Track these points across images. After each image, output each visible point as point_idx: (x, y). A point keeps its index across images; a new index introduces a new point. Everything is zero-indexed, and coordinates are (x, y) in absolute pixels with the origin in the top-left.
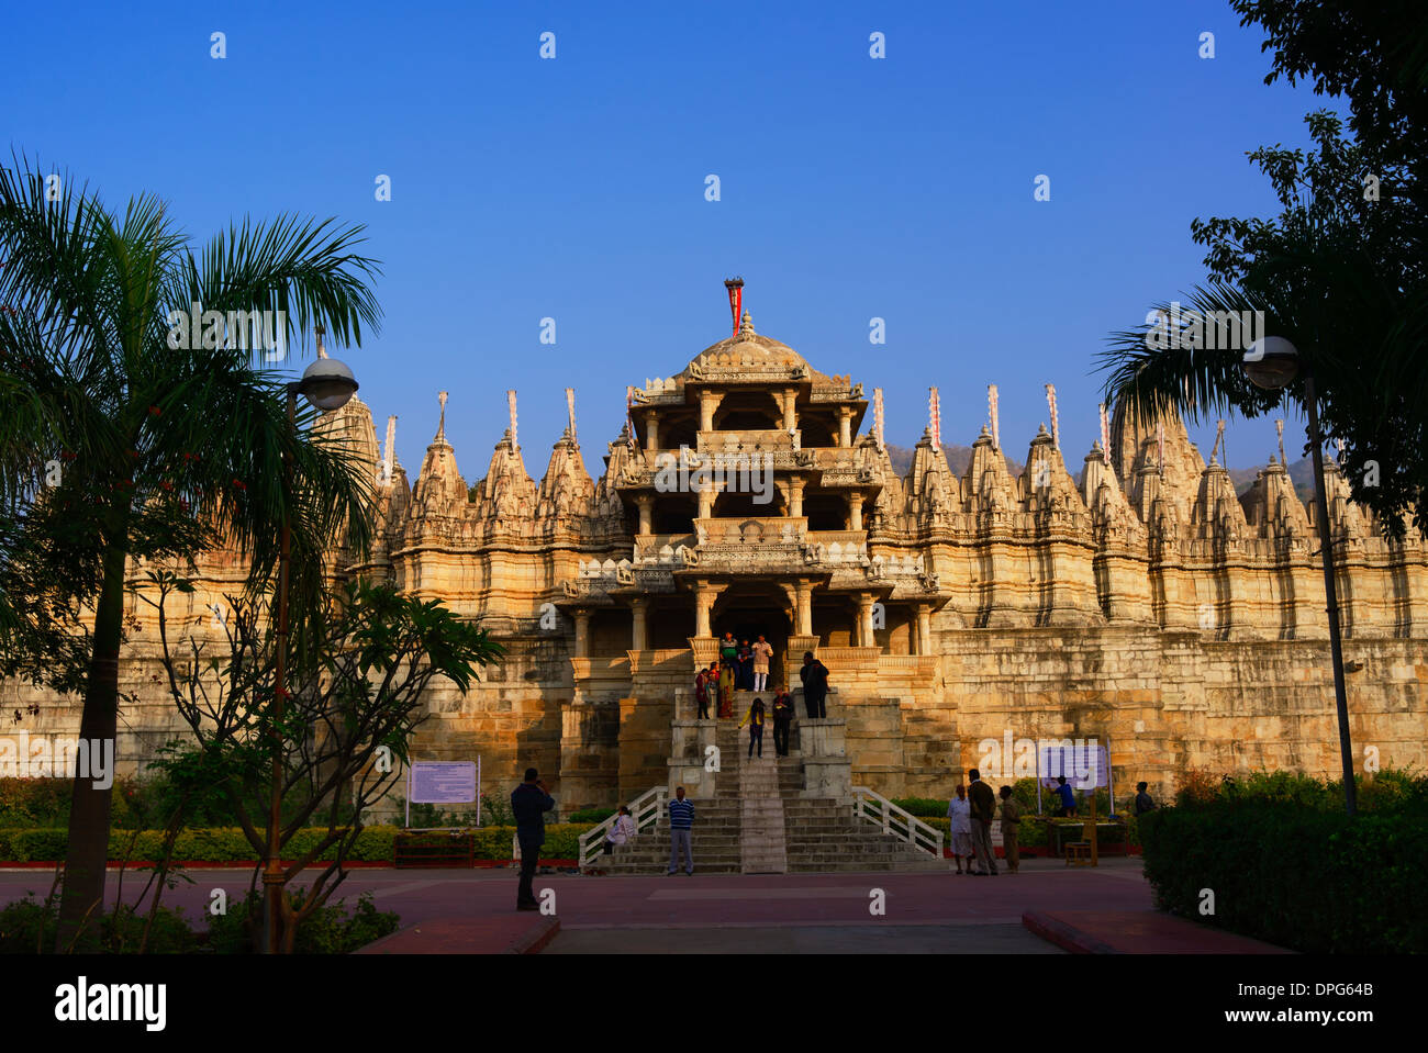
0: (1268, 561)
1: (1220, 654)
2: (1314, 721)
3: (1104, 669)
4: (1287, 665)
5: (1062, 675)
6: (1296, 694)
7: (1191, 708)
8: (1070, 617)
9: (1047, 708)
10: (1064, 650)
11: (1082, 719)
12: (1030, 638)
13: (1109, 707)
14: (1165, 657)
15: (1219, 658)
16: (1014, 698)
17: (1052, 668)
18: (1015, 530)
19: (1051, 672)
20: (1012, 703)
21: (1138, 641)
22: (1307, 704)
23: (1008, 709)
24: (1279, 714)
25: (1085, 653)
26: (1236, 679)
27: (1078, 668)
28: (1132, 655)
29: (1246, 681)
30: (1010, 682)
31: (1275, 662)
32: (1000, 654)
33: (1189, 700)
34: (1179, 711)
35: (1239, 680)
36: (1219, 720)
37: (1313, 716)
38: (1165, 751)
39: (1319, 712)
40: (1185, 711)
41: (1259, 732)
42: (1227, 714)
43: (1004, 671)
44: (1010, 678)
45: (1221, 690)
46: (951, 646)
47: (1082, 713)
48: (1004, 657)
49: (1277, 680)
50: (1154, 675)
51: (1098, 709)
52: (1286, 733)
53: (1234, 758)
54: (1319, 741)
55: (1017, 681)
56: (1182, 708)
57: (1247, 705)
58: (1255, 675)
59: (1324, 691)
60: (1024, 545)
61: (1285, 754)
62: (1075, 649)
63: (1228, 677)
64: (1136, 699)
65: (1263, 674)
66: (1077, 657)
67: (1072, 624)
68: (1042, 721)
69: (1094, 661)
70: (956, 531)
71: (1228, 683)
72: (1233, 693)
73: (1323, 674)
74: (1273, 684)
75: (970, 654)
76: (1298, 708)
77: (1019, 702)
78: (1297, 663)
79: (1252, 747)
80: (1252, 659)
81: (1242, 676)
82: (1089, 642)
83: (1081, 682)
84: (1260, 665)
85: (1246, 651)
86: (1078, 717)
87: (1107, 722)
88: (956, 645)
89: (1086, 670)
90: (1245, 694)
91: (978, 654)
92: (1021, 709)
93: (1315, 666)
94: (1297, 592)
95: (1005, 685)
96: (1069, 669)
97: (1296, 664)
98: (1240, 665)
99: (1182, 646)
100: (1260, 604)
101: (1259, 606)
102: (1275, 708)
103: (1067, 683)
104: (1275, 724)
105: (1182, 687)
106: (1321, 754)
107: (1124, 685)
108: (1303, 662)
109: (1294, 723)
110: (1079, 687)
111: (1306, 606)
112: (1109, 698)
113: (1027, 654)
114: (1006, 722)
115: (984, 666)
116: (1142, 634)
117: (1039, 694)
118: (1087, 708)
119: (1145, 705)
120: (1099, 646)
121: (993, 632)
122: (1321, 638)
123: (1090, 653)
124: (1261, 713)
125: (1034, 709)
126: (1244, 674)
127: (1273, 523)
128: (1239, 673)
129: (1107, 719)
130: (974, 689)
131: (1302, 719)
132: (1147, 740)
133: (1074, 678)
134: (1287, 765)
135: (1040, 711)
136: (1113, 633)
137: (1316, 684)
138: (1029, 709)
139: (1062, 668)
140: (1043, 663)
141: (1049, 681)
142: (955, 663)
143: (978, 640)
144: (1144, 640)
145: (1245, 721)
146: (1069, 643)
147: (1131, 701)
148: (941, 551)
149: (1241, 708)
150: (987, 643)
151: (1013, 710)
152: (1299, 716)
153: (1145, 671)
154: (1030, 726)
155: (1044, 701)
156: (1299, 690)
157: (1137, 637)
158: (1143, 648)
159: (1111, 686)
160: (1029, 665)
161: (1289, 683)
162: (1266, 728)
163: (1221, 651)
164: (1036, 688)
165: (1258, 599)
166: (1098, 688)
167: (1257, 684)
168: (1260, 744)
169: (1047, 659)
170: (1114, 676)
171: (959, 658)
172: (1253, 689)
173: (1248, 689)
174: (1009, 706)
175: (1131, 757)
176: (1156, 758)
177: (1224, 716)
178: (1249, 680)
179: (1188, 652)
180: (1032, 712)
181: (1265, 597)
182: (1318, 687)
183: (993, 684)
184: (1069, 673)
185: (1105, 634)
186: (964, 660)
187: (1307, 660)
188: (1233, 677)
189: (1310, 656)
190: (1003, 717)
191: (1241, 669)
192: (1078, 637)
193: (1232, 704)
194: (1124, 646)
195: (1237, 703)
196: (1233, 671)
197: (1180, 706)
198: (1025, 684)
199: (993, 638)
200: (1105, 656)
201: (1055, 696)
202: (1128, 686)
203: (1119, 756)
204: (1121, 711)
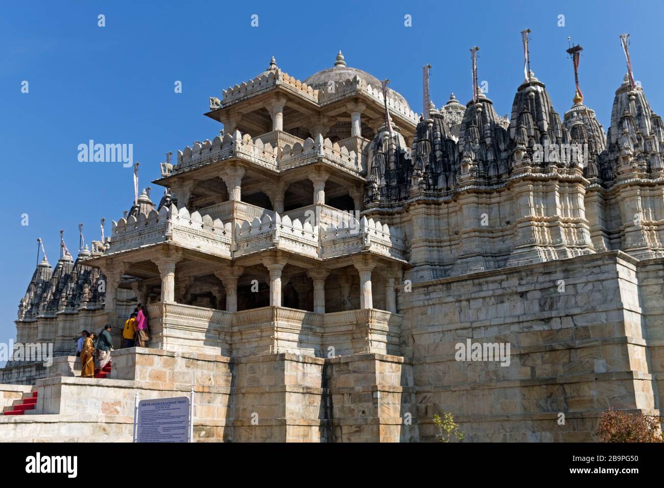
12: (487, 282)
17: (509, 309)
19: (508, 314)
25: (540, 290)
27: (534, 307)
28: (590, 287)
32: (460, 302)
46: (418, 298)
47: (538, 355)
48: (464, 303)
55: (475, 326)
62: (530, 287)
66: (533, 295)
69: (550, 298)
75: (434, 305)
88: (422, 296)
89: (542, 310)
91: (441, 304)
107: (582, 322)
110: (536, 328)
112: (566, 338)
113: (485, 298)
115: (446, 315)
123: (545, 290)
130: (438, 338)
139: (518, 309)
140: (500, 306)
142: (422, 314)
147: (589, 338)
148: (418, 211)
150: (449, 293)
160: (487, 310)
169: (503, 302)
183: (454, 332)
202: (587, 322)
203: (577, 401)
204: (578, 350)
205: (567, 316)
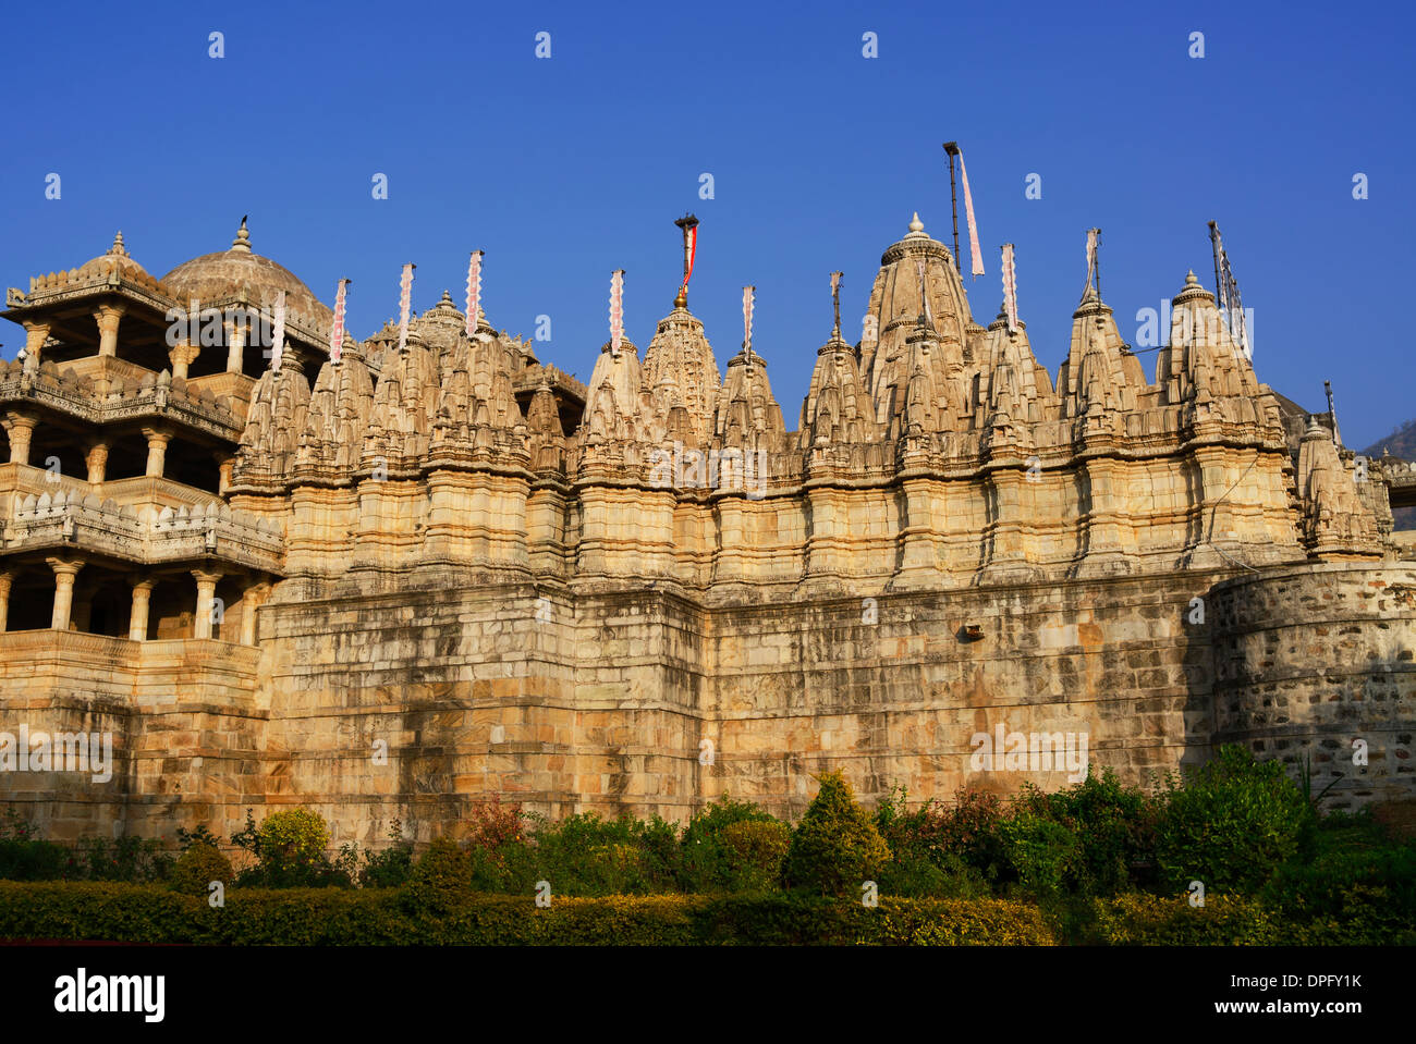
0: (883, 474)
1: (777, 621)
2: (908, 720)
3: (462, 649)
4: (873, 633)
5: (407, 661)
6: (882, 679)
7: (635, 705)
8: (433, 577)
9: (384, 709)
10: (414, 623)
11: (426, 724)
12: (375, 609)
13: (460, 707)
14: (607, 629)
15: (774, 627)
16: (348, 695)
17: (398, 649)
18: (404, 459)
19: (396, 656)
20: (344, 704)
21: (508, 606)
22: (900, 693)
23: (338, 712)
24: (856, 711)
25: (439, 626)
26: (797, 659)
27: (429, 649)
28: (498, 627)
29: (811, 661)
30: (346, 672)
31: (855, 629)
32: (338, 634)
33: (635, 694)
34: (617, 710)
35: (802, 660)
36: (769, 723)
37: (907, 713)
38: (527, 772)
39: (916, 706)
40: (627, 711)
41: (827, 741)
42: (780, 713)
43: (341, 659)
44: (344, 668)
45: (774, 676)
46: (285, 626)
47: (427, 715)
48: (343, 637)
49: (857, 657)
50: (521, 656)
51: (447, 709)
52: (866, 741)
53: (787, 780)
54: (916, 753)
55: (352, 671)
56: (622, 706)
57: (808, 701)
58: (824, 651)
59: (925, 672)
60: (412, 478)
61: (862, 774)
62: (427, 621)
63: (786, 656)
64: (497, 693)
65: (836, 649)
66: (430, 633)
67: (431, 585)
68: (378, 728)
69: (450, 639)
70: (337, 468)
71: (784, 666)
72: (792, 679)
73: (927, 646)
74: (848, 665)
75: (304, 636)
76: (885, 701)
77: (354, 701)
78: (887, 628)
79: (814, 764)
80: (821, 626)
81: (805, 653)
82: (447, 611)
83: (430, 670)
84: (834, 636)
85: (815, 616)
86: (421, 723)
87: (457, 729)
88: (291, 624)
89: (438, 653)
90: (808, 682)
91: (313, 635)
92: (353, 711)
93: (915, 633)
94: (912, 518)
95: (340, 677)
96: (417, 652)
97: (886, 631)
98: (805, 636)
99: (634, 610)
100: (867, 541)
101: (864, 545)
102: (852, 702)
103: (413, 672)
104: (851, 727)
105: (627, 674)
106: (919, 775)
107: (483, 673)
108: (896, 628)
109: (879, 725)
110: (428, 678)
111: (920, 539)
112: (461, 693)
113: (370, 631)
114: (335, 730)
115: (319, 651)
116: (513, 595)
117: (379, 688)
118: (432, 707)
119: (507, 702)
120: (457, 616)
121: (332, 602)
122: (928, 587)
123: (445, 627)
124: (829, 711)
125: (369, 711)
126: (810, 651)
127: (899, 415)
128: (802, 648)
129: (457, 724)
130: (304, 683)
131: (891, 719)
132: (503, 755)
133: (422, 664)
134: (866, 791)
135: (375, 714)
136: (476, 596)
137: (914, 661)
138: (362, 711)
139: (409, 652)
140: (388, 645)
141: (391, 670)
142: (288, 648)
143: (316, 615)
144: (518, 604)
145: (806, 722)
146: (421, 614)
147: (490, 696)
148: (302, 496)
149: (801, 704)
150: (326, 619)
151: (344, 712)
152: (886, 714)
153: (513, 650)
154: (363, 736)
155: (383, 698)
156: (887, 672)
157: (507, 600)
158: (514, 615)
159: (467, 674)
160: (371, 648)
161: (871, 663)
162: (836, 733)
163: (777, 617)
164: (374, 680)
165: (868, 535)
166: (450, 677)
167: (825, 666)
168: (826, 759)
169: (392, 639)
170: (470, 659)
171: (293, 641)
172: (820, 673)
173: (812, 673)
174: (341, 708)
175: (481, 780)
176: (514, 783)
177: (775, 717)
178: (816, 658)
179: (642, 619)
180: (367, 715)
181: (876, 531)
182: (917, 666)
183: (326, 677)
184: (417, 658)
185: (467, 597)
186: (298, 644)
187: (903, 624)
188: (793, 655)
189: (908, 618)
190: (333, 722)
191: (805, 643)
192: (432, 605)
193: (789, 696)
194: (491, 613)
195: (796, 695)
196: (793, 646)
197: (622, 701)
198: (363, 674)
199: (333, 611)
200: (465, 631)
201: (397, 691)
202: (489, 674)
203: (466, 779)
204: (475, 712)
205: (466, 664)
